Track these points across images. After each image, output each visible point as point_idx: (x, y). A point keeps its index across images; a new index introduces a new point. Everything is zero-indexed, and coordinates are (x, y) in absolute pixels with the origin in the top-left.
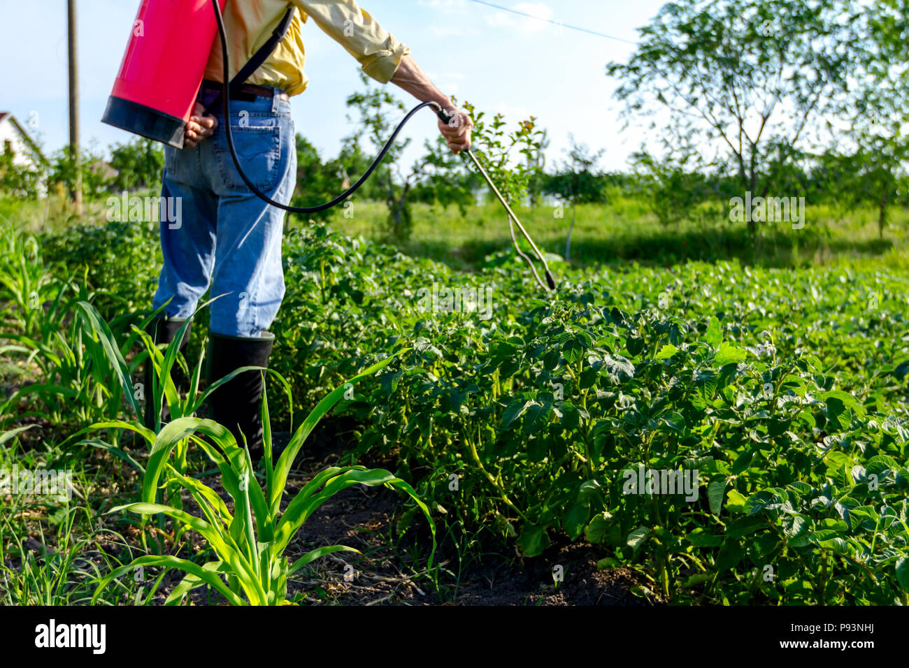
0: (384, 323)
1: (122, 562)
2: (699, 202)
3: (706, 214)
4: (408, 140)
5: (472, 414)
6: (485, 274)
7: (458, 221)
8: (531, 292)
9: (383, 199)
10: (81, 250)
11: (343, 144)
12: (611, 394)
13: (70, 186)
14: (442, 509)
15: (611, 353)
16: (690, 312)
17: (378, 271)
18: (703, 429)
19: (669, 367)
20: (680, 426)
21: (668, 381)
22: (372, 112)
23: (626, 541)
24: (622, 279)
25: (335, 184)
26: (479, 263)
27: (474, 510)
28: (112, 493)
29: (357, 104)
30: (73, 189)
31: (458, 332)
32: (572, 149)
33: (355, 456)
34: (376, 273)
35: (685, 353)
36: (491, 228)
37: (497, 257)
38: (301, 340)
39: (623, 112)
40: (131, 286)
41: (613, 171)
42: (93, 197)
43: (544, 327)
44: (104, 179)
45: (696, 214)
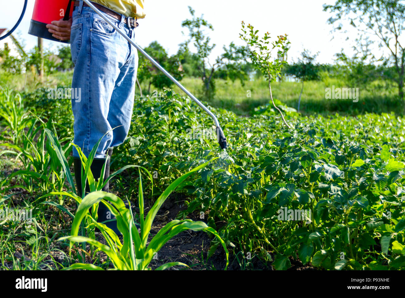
0: (202, 143)
1: (64, 266)
2: (372, 81)
3: (375, 87)
4: (214, 45)
5: (250, 194)
6: (255, 118)
7: (240, 89)
8: (280, 128)
9: (200, 76)
10: (43, 101)
11: (179, 47)
12: (326, 185)
13: (38, 67)
14: (232, 245)
15: (327, 163)
16: (368, 141)
17: (198, 115)
18: (378, 206)
19: (360, 172)
20: (366, 204)
21: (359, 179)
22: (195, 30)
23: (334, 266)
24: (329, 122)
25: (175, 68)
26: (251, 112)
27: (249, 246)
28: (58, 229)
29: (187, 26)
30: (39, 69)
31: (243, 149)
32: (303, 51)
33: (186, 214)
34: (197, 116)
35: (369, 165)
36: (257, 93)
37: (261, 109)
38: (157, 151)
39: (331, 31)
40: (68, 120)
41: (325, 63)
42: (49, 73)
43: (290, 148)
44: (55, 64)
45: (370, 87)
